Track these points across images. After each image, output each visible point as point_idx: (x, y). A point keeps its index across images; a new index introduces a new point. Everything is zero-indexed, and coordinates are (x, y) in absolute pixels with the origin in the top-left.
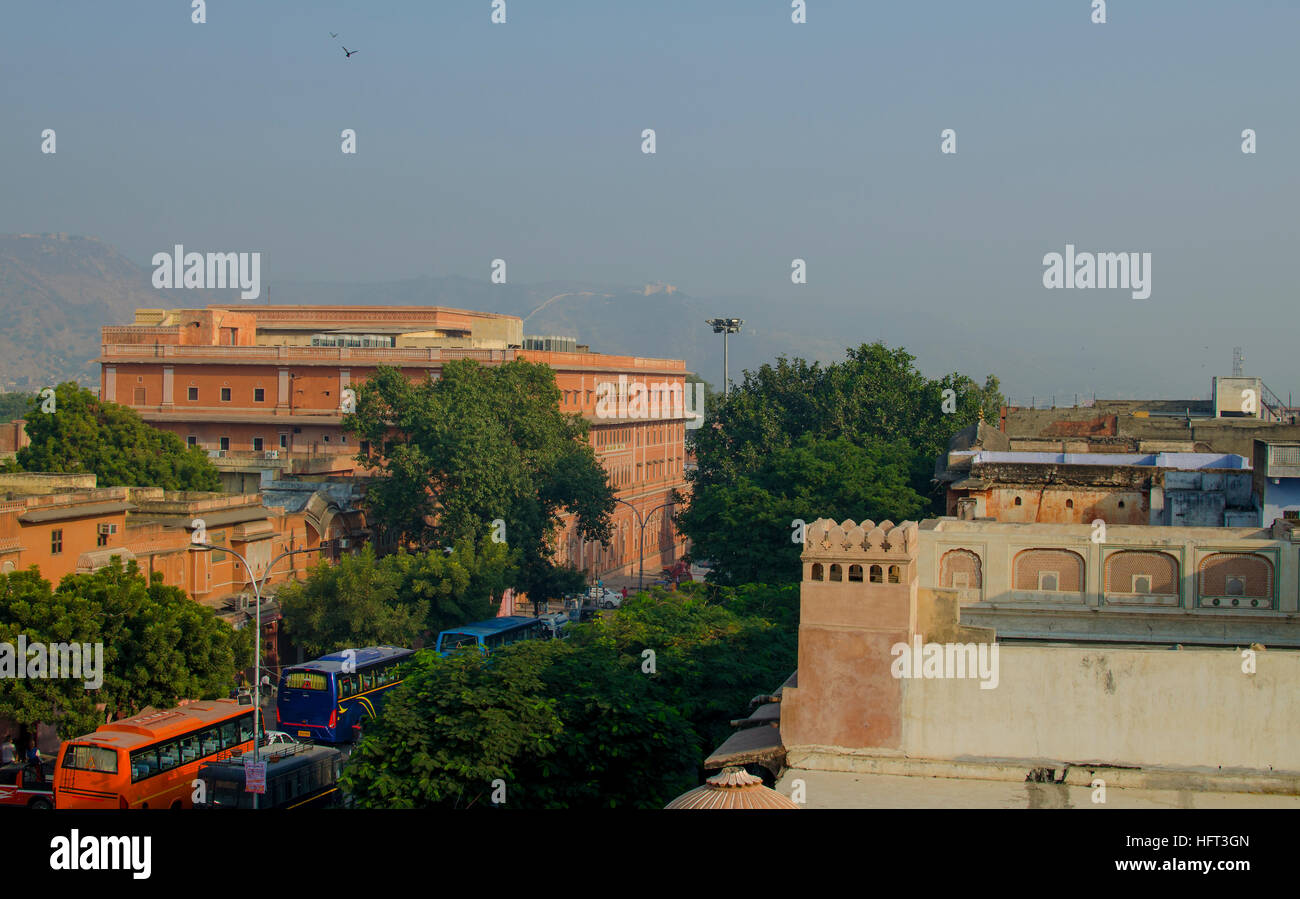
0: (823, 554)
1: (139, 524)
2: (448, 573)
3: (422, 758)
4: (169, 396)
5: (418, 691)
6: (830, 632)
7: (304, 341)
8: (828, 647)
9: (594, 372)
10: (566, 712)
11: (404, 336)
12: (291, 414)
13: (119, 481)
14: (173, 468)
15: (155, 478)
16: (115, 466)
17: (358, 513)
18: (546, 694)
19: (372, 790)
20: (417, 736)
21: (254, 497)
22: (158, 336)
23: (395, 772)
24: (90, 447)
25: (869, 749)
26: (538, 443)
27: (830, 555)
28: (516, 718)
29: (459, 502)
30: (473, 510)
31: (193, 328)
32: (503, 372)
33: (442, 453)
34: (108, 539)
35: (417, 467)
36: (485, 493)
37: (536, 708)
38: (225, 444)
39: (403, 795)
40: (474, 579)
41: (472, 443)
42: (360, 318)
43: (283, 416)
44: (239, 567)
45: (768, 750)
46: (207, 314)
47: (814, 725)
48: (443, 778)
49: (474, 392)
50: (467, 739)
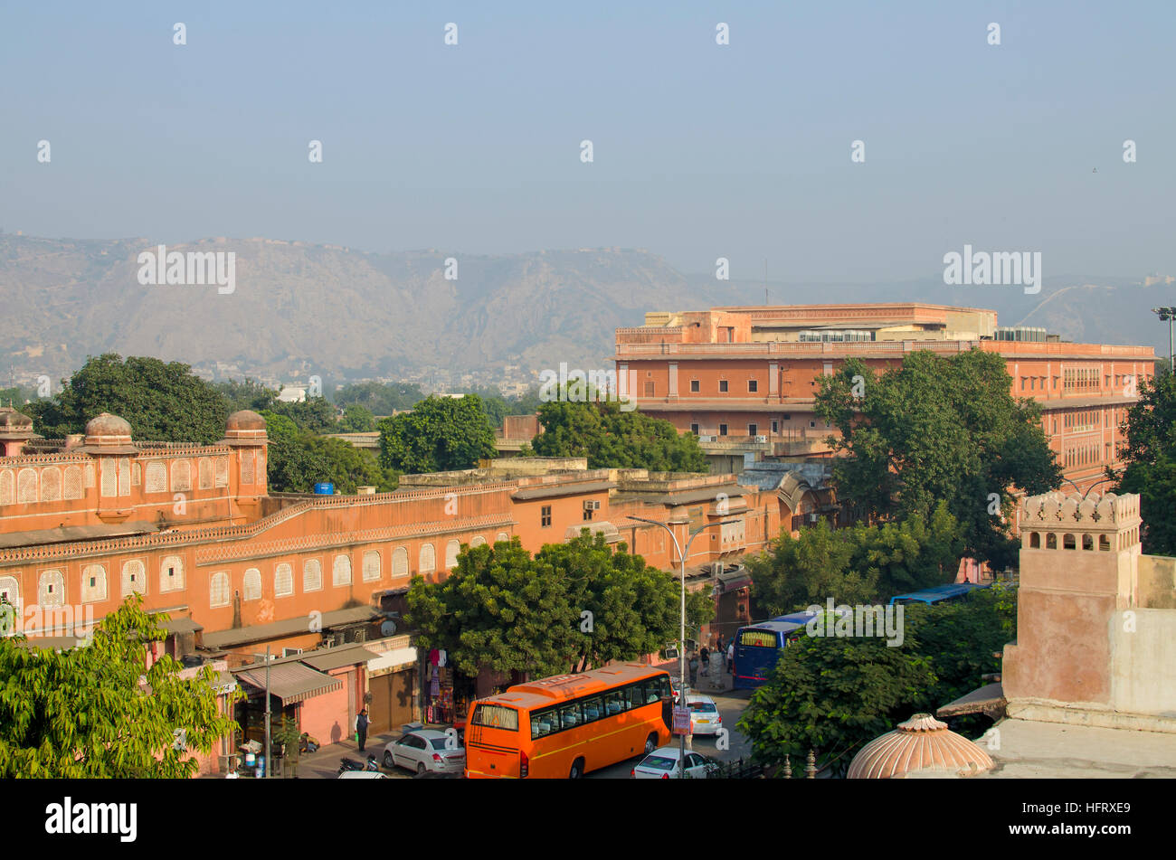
0: (1040, 524)
1: (623, 501)
2: (899, 544)
3: (808, 707)
4: (674, 389)
5: (809, 647)
6: (1046, 595)
7: (793, 337)
8: (1044, 609)
9: (1060, 360)
10: (941, 669)
11: (883, 330)
12: (781, 403)
13: (617, 464)
14: (665, 452)
15: (648, 461)
16: (614, 451)
17: (828, 490)
18: (923, 651)
19: (764, 734)
20: (805, 687)
21: (729, 476)
22: (664, 336)
23: (785, 718)
24: (592, 435)
25: (1081, 703)
26: (989, 425)
27: (1045, 524)
28: (895, 674)
29: (913, 480)
30: (927, 487)
31: (695, 328)
32: (956, 361)
33: (897, 433)
34: (593, 514)
35: (877, 449)
36: (937, 472)
37: (913, 664)
38: (724, 430)
39: (792, 738)
40: (923, 549)
41: (924, 426)
42: (845, 315)
43: (774, 405)
44: (715, 538)
45: (991, 701)
46: (706, 315)
47: (1032, 679)
48: (827, 725)
49: (929, 379)
50: (846, 691)
